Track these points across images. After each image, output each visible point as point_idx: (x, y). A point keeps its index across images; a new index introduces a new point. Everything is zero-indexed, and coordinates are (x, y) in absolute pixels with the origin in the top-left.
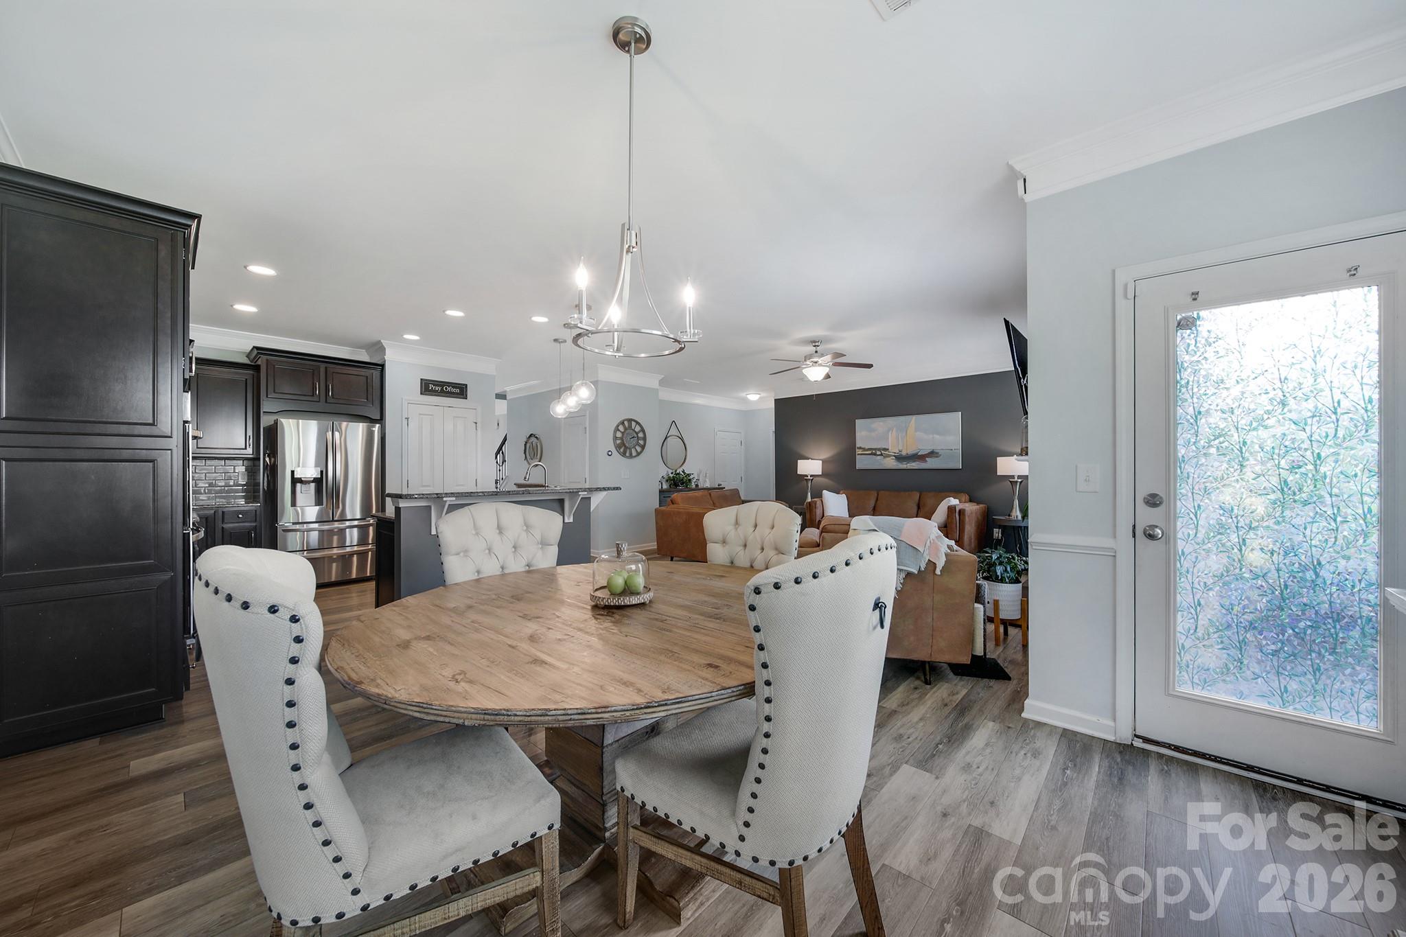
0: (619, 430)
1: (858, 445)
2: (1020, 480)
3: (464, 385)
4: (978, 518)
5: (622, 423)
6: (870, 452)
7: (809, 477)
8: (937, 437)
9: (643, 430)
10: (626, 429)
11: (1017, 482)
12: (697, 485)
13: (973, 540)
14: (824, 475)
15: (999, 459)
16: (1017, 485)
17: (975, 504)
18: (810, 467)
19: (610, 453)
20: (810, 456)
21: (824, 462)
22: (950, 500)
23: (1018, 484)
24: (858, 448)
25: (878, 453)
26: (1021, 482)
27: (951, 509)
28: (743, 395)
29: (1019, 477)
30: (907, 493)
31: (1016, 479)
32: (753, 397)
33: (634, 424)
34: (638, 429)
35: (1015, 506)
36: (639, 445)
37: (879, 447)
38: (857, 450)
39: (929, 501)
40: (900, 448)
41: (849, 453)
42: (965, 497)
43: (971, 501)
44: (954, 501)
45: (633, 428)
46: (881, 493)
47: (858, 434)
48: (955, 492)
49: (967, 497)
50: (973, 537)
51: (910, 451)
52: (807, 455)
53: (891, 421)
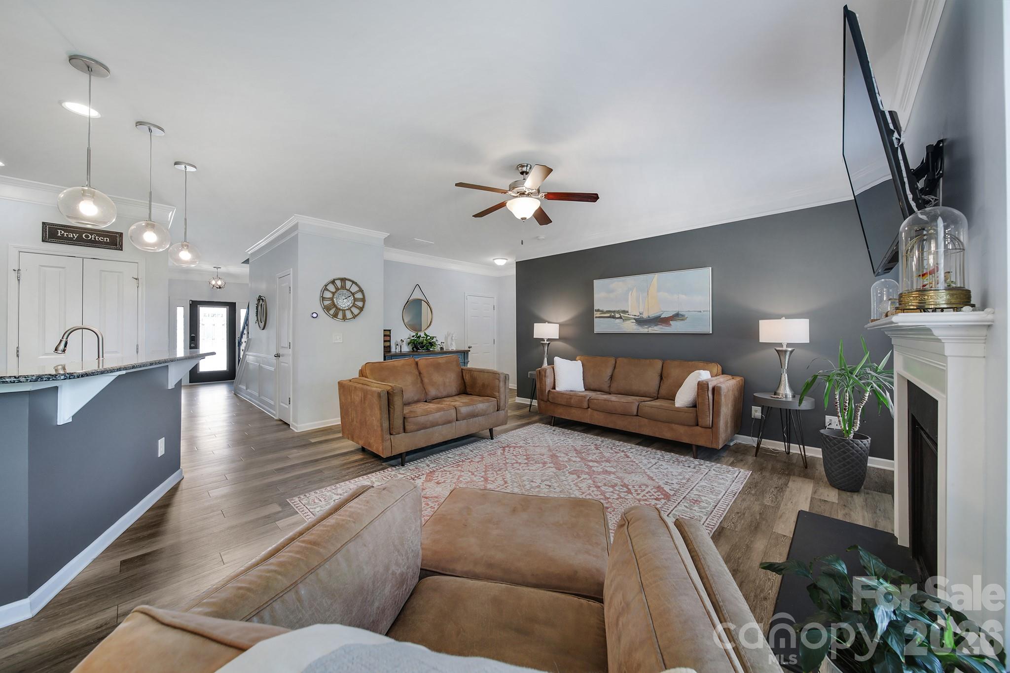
0: (328, 290)
1: (596, 308)
2: (790, 349)
3: (117, 233)
4: (734, 395)
5: (333, 282)
6: (608, 315)
7: (546, 342)
8: (683, 297)
9: (361, 291)
10: (337, 289)
11: (786, 351)
12: (442, 348)
13: (729, 425)
14: (561, 338)
15: (761, 322)
16: (785, 354)
17: (730, 377)
18: (546, 331)
19: (315, 315)
20: (548, 319)
21: (561, 325)
22: (700, 374)
23: (788, 354)
24: (596, 311)
25: (617, 315)
26: (791, 352)
27: (702, 387)
28: (490, 259)
29: (789, 345)
30: (648, 361)
31: (784, 348)
32: (500, 262)
33: (348, 284)
34: (354, 289)
35: (783, 383)
36: (357, 307)
37: (617, 309)
38: (595, 313)
39: (674, 371)
40: (641, 311)
41: (587, 316)
42: (717, 368)
43: (723, 373)
44: (704, 375)
45: (348, 288)
46: (620, 360)
47: (596, 296)
48: (704, 360)
49: (720, 368)
50: (729, 421)
51: (653, 313)
52: (545, 318)
53: (630, 280)
